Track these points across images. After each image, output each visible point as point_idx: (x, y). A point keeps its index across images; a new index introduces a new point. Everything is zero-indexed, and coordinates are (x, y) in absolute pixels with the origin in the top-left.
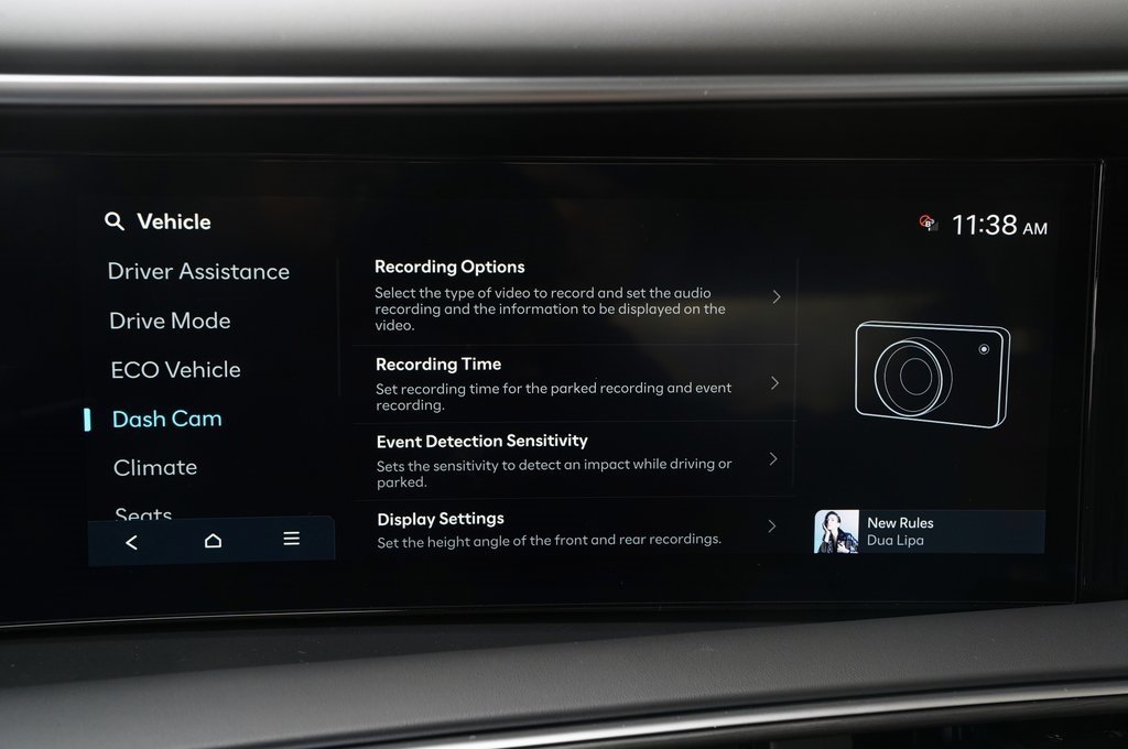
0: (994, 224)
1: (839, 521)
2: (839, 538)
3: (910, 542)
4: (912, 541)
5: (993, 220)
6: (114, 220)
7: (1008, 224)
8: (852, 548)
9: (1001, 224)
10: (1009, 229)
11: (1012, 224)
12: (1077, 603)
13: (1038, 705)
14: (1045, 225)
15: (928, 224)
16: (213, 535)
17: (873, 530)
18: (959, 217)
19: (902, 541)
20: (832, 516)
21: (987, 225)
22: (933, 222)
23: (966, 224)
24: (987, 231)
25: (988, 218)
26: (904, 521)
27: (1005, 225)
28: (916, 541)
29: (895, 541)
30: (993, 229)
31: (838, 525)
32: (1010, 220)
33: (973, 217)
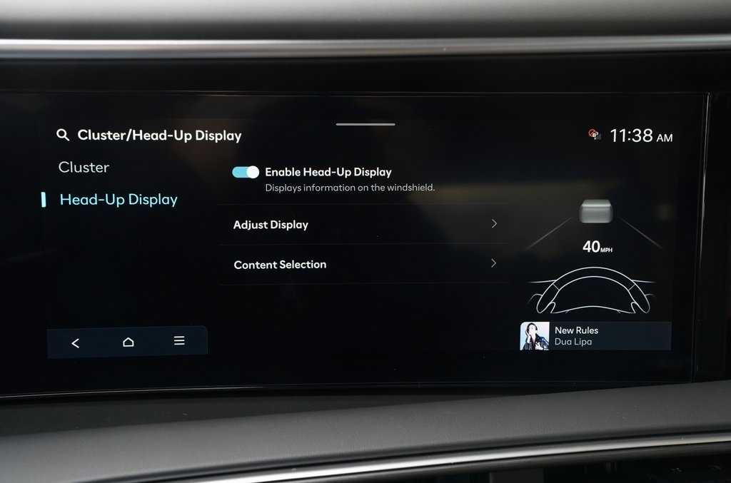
0: (638, 135)
1: (537, 329)
2: (536, 340)
3: (583, 343)
4: (584, 342)
5: (637, 132)
6: (62, 134)
7: (646, 135)
8: (545, 347)
9: (642, 135)
10: (648, 138)
11: (649, 135)
12: (692, 382)
13: (665, 449)
14: (671, 135)
15: (594, 135)
16: (128, 338)
17: (559, 335)
18: (615, 130)
19: (578, 342)
20: (531, 326)
21: (633, 136)
22: (598, 133)
23: (620, 135)
24: (633, 139)
25: (634, 131)
26: (579, 329)
27: (645, 135)
28: (587, 342)
29: (573, 342)
30: (637, 138)
31: (535, 332)
32: (648, 132)
33: (624, 130)
